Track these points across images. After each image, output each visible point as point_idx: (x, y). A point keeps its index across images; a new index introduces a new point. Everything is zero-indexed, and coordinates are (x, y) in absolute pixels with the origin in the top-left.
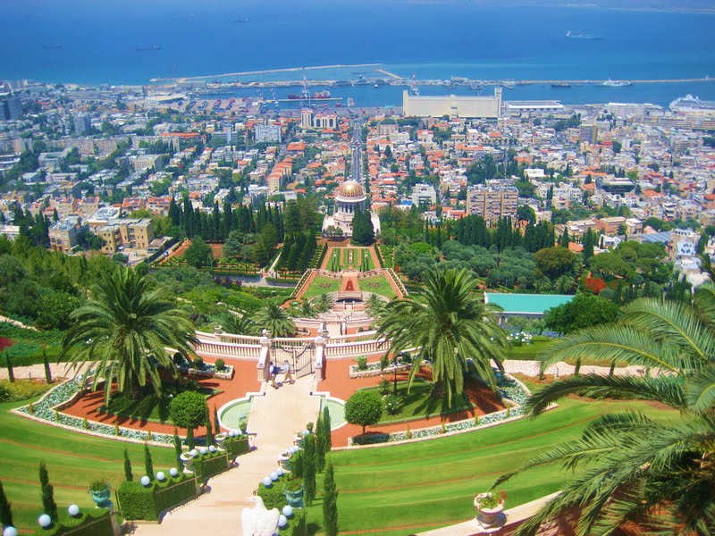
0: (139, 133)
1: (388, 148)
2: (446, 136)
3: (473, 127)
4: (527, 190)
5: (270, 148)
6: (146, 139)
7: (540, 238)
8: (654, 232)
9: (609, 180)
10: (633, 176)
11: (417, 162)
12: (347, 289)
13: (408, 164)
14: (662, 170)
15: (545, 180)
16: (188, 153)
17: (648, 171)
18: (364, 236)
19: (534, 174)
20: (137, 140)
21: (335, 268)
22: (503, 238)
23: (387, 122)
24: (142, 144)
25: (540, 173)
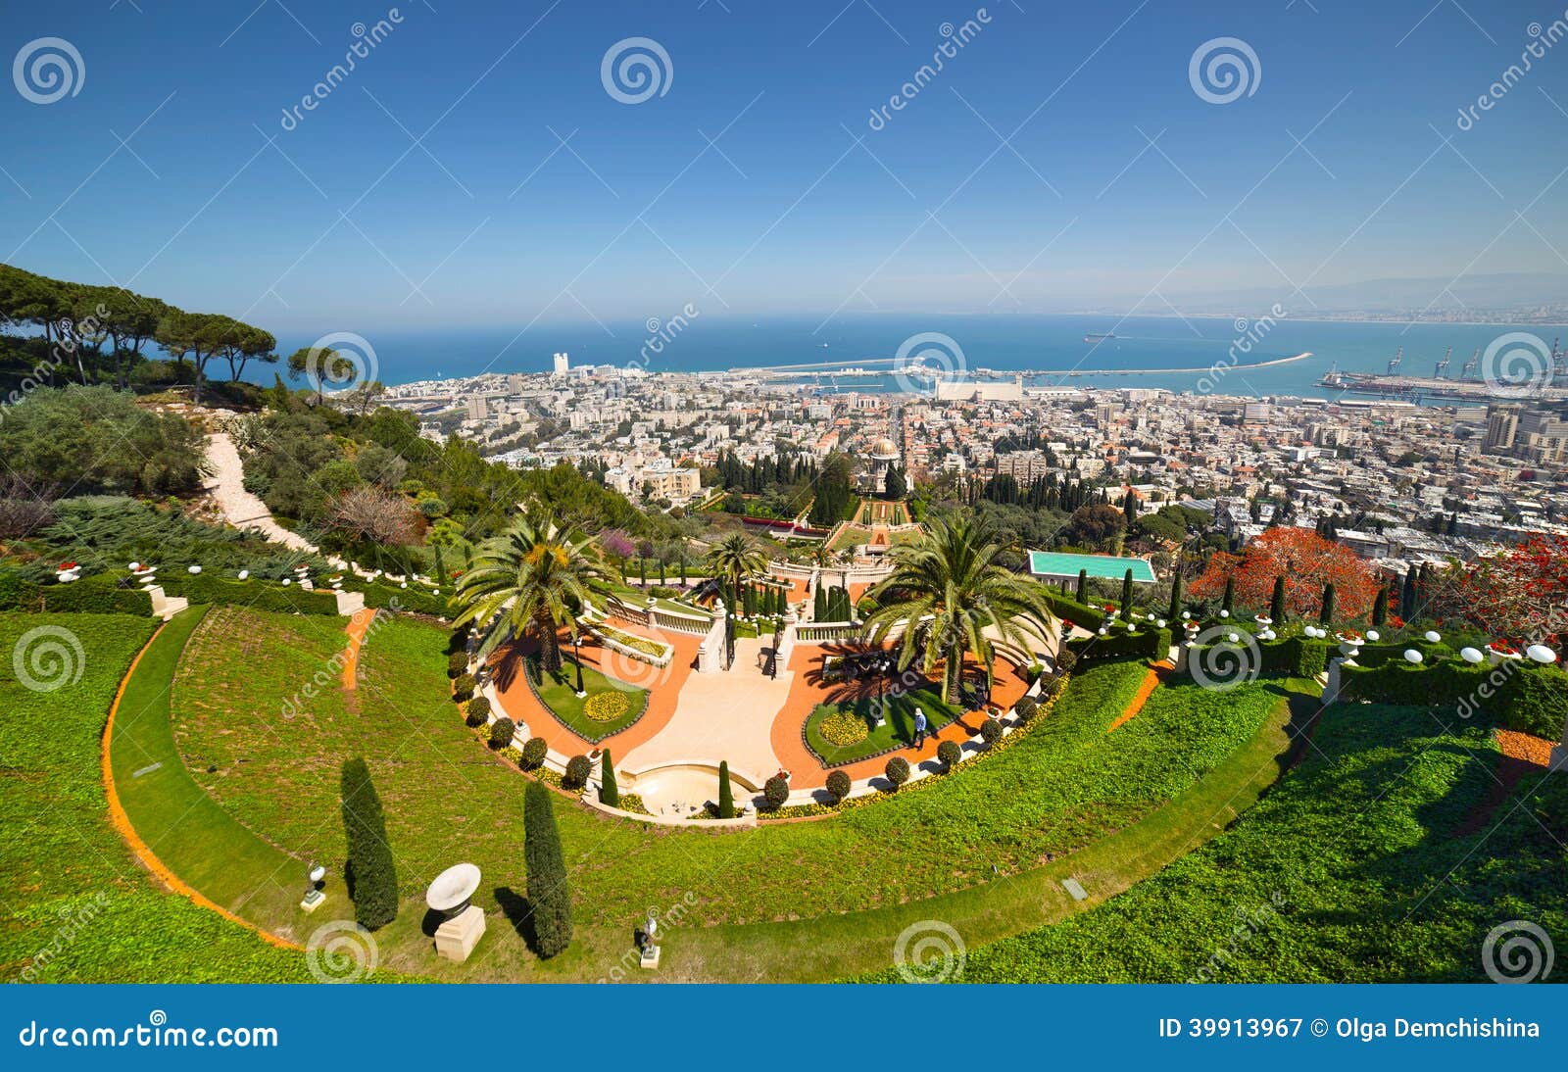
0: (715, 409)
1: (922, 425)
2: (974, 415)
3: (997, 407)
4: (1051, 460)
5: (820, 423)
6: (719, 413)
7: (1072, 498)
8: (1191, 500)
9: (1135, 452)
10: (1157, 449)
11: (948, 436)
12: (877, 543)
13: (939, 438)
14: (1182, 445)
15: (1066, 453)
16: (753, 426)
17: (1170, 447)
18: (894, 491)
19: (1058, 447)
20: (711, 413)
21: (867, 522)
22: (1040, 494)
23: (922, 402)
24: (716, 418)
25: (1063, 446)
